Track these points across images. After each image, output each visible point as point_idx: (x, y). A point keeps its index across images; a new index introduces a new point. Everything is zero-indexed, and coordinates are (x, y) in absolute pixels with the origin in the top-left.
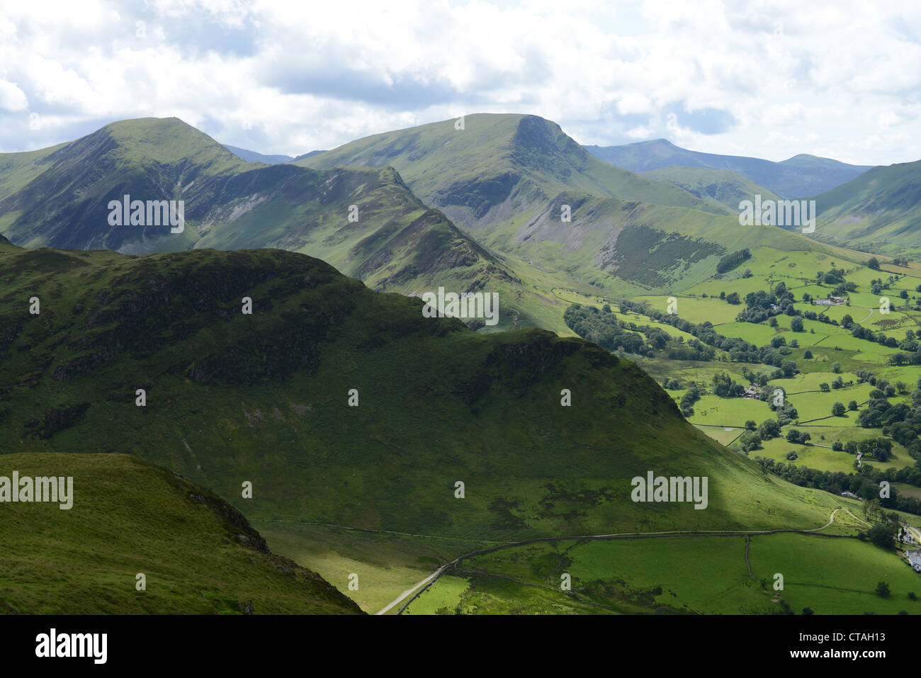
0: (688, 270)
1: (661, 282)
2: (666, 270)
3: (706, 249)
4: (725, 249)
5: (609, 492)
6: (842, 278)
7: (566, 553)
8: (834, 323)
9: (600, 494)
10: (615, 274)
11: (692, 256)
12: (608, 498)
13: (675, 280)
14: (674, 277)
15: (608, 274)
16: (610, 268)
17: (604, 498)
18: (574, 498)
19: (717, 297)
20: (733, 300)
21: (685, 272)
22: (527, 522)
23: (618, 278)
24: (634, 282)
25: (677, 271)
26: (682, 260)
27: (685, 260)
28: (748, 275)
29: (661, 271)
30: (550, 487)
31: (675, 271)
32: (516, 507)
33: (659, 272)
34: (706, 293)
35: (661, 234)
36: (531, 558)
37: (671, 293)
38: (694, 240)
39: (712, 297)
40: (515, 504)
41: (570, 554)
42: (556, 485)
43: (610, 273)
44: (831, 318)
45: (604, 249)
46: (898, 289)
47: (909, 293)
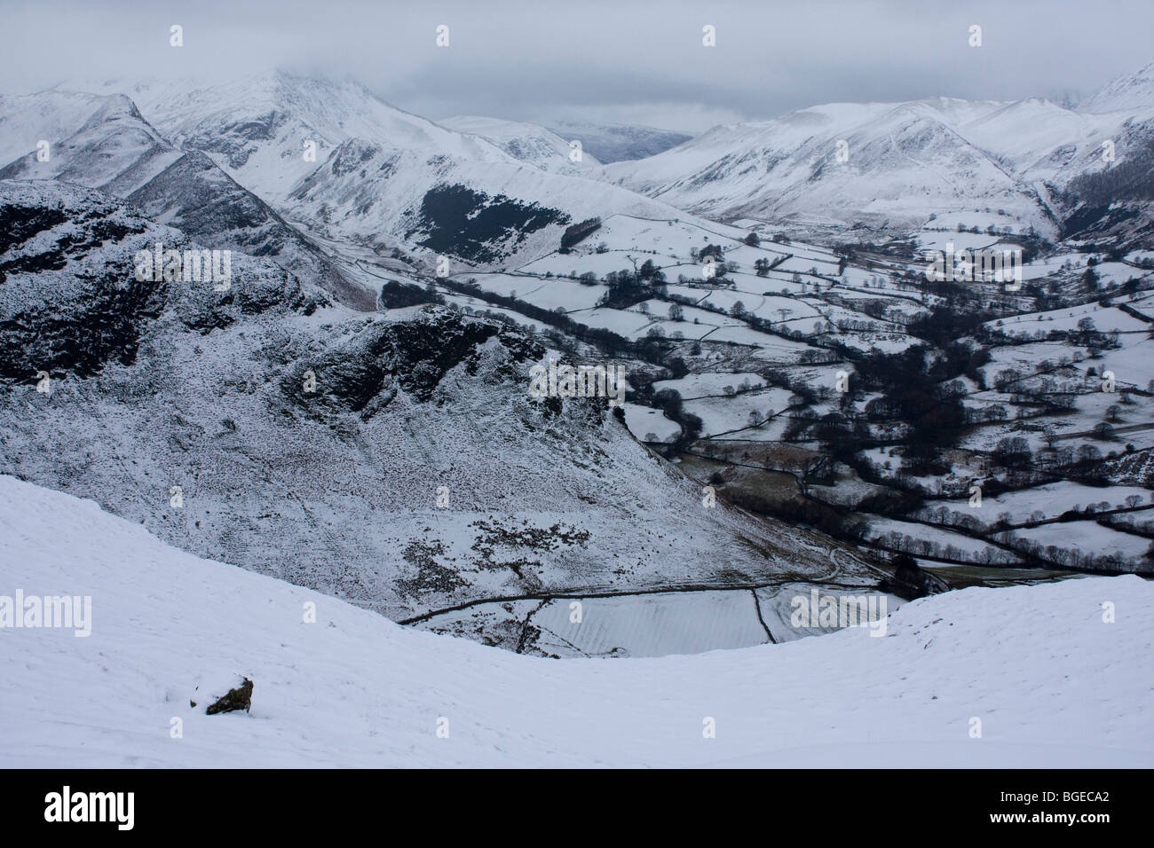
0: (523, 242)
1: (487, 257)
2: (493, 242)
3: (544, 217)
4: (569, 216)
5: (563, 531)
6: (720, 257)
7: (528, 619)
8: (720, 312)
9: (552, 535)
10: (425, 244)
11: (525, 225)
12: (565, 538)
13: (507, 254)
14: (505, 251)
15: (415, 245)
16: (417, 237)
17: (559, 540)
18: (519, 540)
19: (565, 277)
20: (588, 281)
21: (518, 245)
22: (462, 575)
23: (428, 250)
24: (453, 256)
25: (509, 244)
26: (513, 229)
27: (517, 229)
28: (601, 250)
29: (487, 242)
30: (481, 525)
31: (505, 243)
32: (441, 553)
33: (484, 244)
34: (552, 272)
35: (483, 196)
36: (481, 629)
37: (504, 270)
38: (526, 204)
39: (559, 276)
40: (439, 550)
41: (534, 622)
42: (490, 522)
43: (417, 243)
44: (717, 306)
45: (407, 214)
46: (788, 272)
47: (802, 276)
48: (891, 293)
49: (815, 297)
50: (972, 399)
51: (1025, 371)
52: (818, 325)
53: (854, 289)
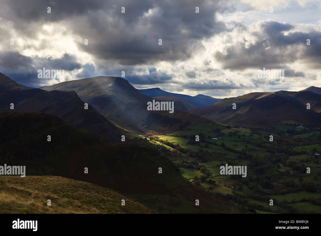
1: (162, 131)
2: (164, 127)
3: (176, 121)
4: (182, 121)
6: (220, 131)
10: (147, 128)
14: (166, 130)
19: (180, 136)
20: (186, 137)
21: (170, 128)
24: (153, 131)
28: (190, 129)
31: (166, 128)
33: (161, 128)
34: (177, 135)
35: (162, 116)
38: (172, 118)
43: (145, 128)
44: (218, 144)
45: (143, 120)
46: (237, 135)
47: (241, 136)
48: (264, 141)
49: (244, 142)
50: (282, 169)
51: (297, 162)
52: (243, 149)
53: (254, 140)
